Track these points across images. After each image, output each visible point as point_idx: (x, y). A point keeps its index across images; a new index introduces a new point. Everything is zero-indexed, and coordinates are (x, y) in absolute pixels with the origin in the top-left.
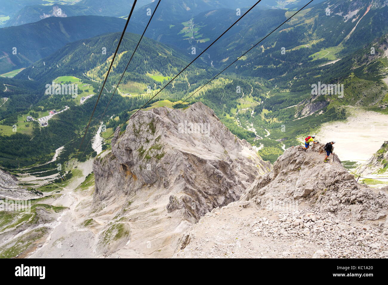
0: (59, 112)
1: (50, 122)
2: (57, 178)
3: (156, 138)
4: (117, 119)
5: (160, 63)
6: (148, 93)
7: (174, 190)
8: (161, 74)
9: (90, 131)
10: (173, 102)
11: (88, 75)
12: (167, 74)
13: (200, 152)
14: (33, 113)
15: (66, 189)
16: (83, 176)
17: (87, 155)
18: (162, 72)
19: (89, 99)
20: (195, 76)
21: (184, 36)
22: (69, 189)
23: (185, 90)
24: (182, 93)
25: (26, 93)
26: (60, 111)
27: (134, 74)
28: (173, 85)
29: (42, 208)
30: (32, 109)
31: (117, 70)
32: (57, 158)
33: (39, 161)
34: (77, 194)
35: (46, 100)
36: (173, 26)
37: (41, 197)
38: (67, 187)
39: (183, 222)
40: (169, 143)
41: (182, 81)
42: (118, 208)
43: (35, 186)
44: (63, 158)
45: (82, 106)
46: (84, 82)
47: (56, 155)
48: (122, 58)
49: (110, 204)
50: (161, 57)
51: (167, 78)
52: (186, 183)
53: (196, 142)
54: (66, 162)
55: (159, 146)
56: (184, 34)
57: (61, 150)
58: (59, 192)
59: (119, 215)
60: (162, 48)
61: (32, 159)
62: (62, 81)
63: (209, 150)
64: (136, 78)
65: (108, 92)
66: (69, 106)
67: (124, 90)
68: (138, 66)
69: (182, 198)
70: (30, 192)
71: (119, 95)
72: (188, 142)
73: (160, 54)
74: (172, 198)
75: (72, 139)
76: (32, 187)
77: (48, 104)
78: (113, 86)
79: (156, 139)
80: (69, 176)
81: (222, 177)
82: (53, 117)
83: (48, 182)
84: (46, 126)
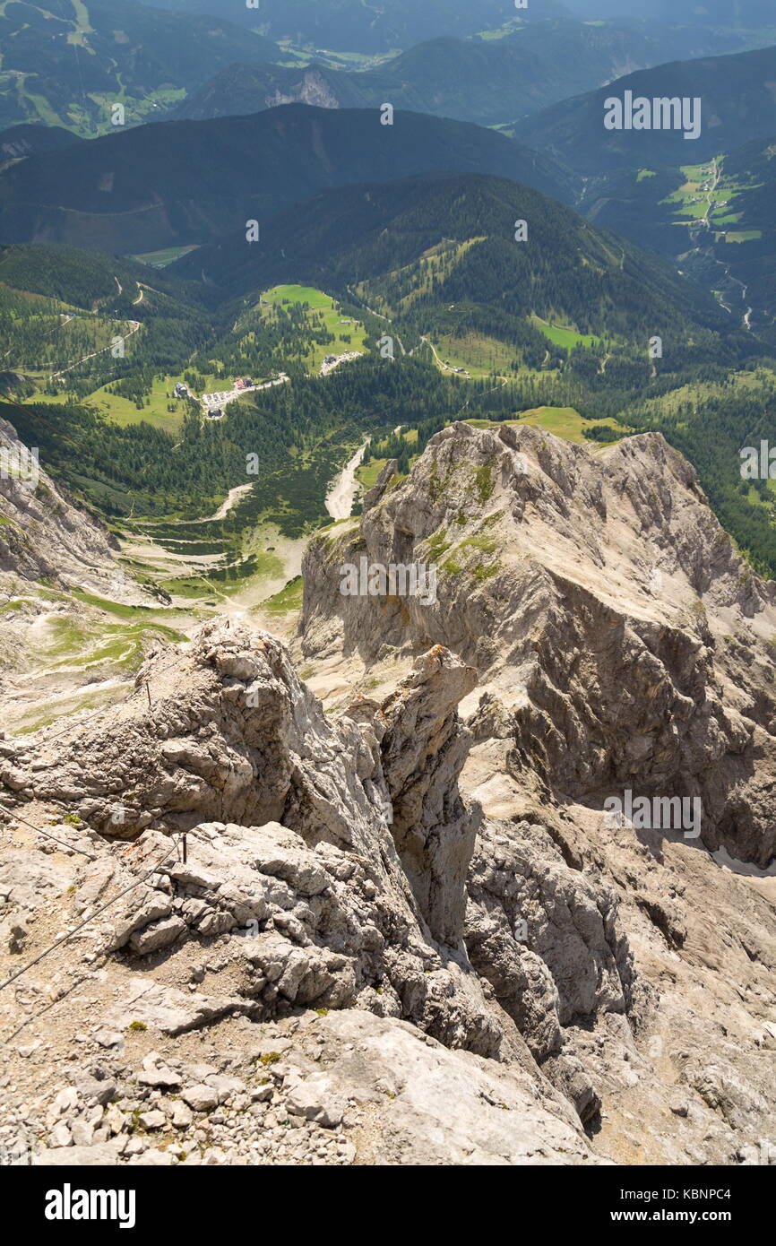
0: (260, 387)
1: (232, 409)
2: (217, 568)
3: (487, 515)
4: (412, 436)
5: (579, 289)
6: (518, 376)
7: (502, 680)
8: (574, 325)
9: (331, 457)
10: (589, 418)
11: (360, 291)
12: (590, 329)
13: (614, 588)
14: (194, 375)
15: (234, 603)
16: (282, 576)
17: (306, 524)
18: (576, 319)
19: (345, 364)
20: (680, 348)
21: (676, 213)
22: (240, 603)
23: (637, 387)
24: (626, 395)
25: (188, 318)
26: (263, 383)
27: (492, 311)
28: (603, 364)
29: (158, 636)
30: (192, 365)
31: (444, 289)
32: (228, 511)
33: (181, 510)
34: (255, 622)
35: (232, 346)
36: (650, 173)
37: (165, 607)
38: (236, 597)
39: (499, 778)
40: (523, 540)
41: (633, 359)
42: (343, 688)
43: (159, 573)
44: (246, 516)
45: (323, 379)
46: (344, 313)
47: (228, 505)
48: (467, 254)
49: (325, 672)
50: (586, 269)
51: (587, 341)
52: (542, 671)
53: (609, 554)
54: (248, 528)
55: (491, 542)
56: (680, 205)
57: (242, 493)
58: (213, 605)
59: (337, 708)
60: (595, 243)
61: (165, 501)
62: (286, 298)
63: (644, 588)
64: (494, 323)
65: (404, 352)
66: (288, 375)
67: (452, 354)
68: (508, 287)
69: (516, 709)
70: (141, 586)
71: (435, 369)
72: (585, 548)
73: (585, 262)
74: (489, 702)
75: (279, 469)
76: (151, 574)
77: (237, 357)
78: (423, 338)
79: (487, 520)
80: (249, 569)
81: (660, 680)
82: (242, 397)
83: (191, 571)
84: (217, 418)
